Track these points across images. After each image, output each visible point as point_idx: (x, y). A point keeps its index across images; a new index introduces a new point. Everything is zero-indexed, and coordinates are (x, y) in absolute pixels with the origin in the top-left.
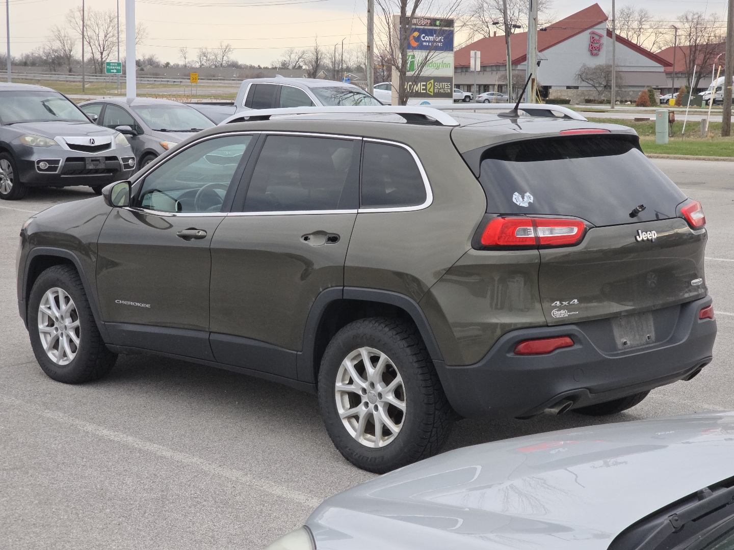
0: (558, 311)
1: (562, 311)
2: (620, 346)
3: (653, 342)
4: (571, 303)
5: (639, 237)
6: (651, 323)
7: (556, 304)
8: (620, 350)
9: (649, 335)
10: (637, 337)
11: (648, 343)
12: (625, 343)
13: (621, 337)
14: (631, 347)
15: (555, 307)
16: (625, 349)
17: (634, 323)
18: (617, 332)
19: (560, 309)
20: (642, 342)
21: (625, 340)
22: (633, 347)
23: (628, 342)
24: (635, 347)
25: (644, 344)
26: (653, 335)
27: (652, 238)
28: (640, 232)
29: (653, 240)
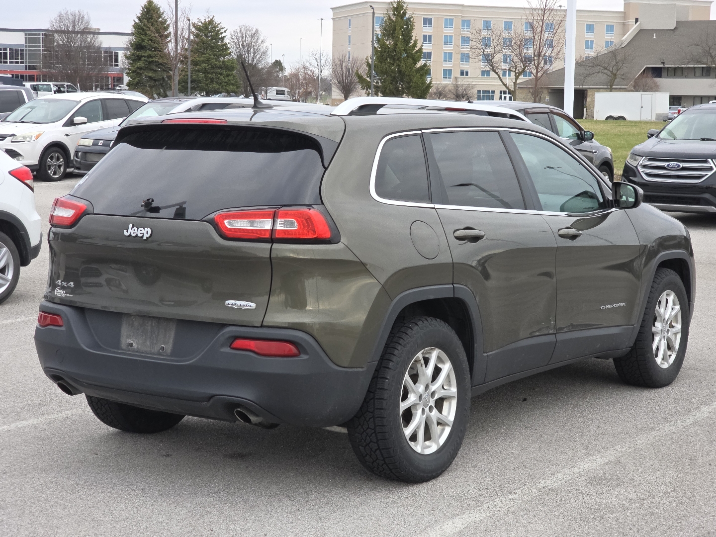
1: (62, 291)
2: (123, 345)
3: (168, 356)
4: (69, 284)
5: (127, 231)
6: (172, 334)
8: (123, 350)
9: (163, 346)
10: (148, 343)
11: (160, 354)
12: (131, 345)
13: (128, 337)
14: (137, 352)
16: (129, 351)
17: (149, 328)
18: (125, 330)
20: (153, 351)
21: (132, 342)
22: (139, 352)
23: (134, 345)
24: (143, 353)
25: (154, 354)
26: (169, 348)
27: (143, 237)
28: (131, 226)
29: (145, 238)
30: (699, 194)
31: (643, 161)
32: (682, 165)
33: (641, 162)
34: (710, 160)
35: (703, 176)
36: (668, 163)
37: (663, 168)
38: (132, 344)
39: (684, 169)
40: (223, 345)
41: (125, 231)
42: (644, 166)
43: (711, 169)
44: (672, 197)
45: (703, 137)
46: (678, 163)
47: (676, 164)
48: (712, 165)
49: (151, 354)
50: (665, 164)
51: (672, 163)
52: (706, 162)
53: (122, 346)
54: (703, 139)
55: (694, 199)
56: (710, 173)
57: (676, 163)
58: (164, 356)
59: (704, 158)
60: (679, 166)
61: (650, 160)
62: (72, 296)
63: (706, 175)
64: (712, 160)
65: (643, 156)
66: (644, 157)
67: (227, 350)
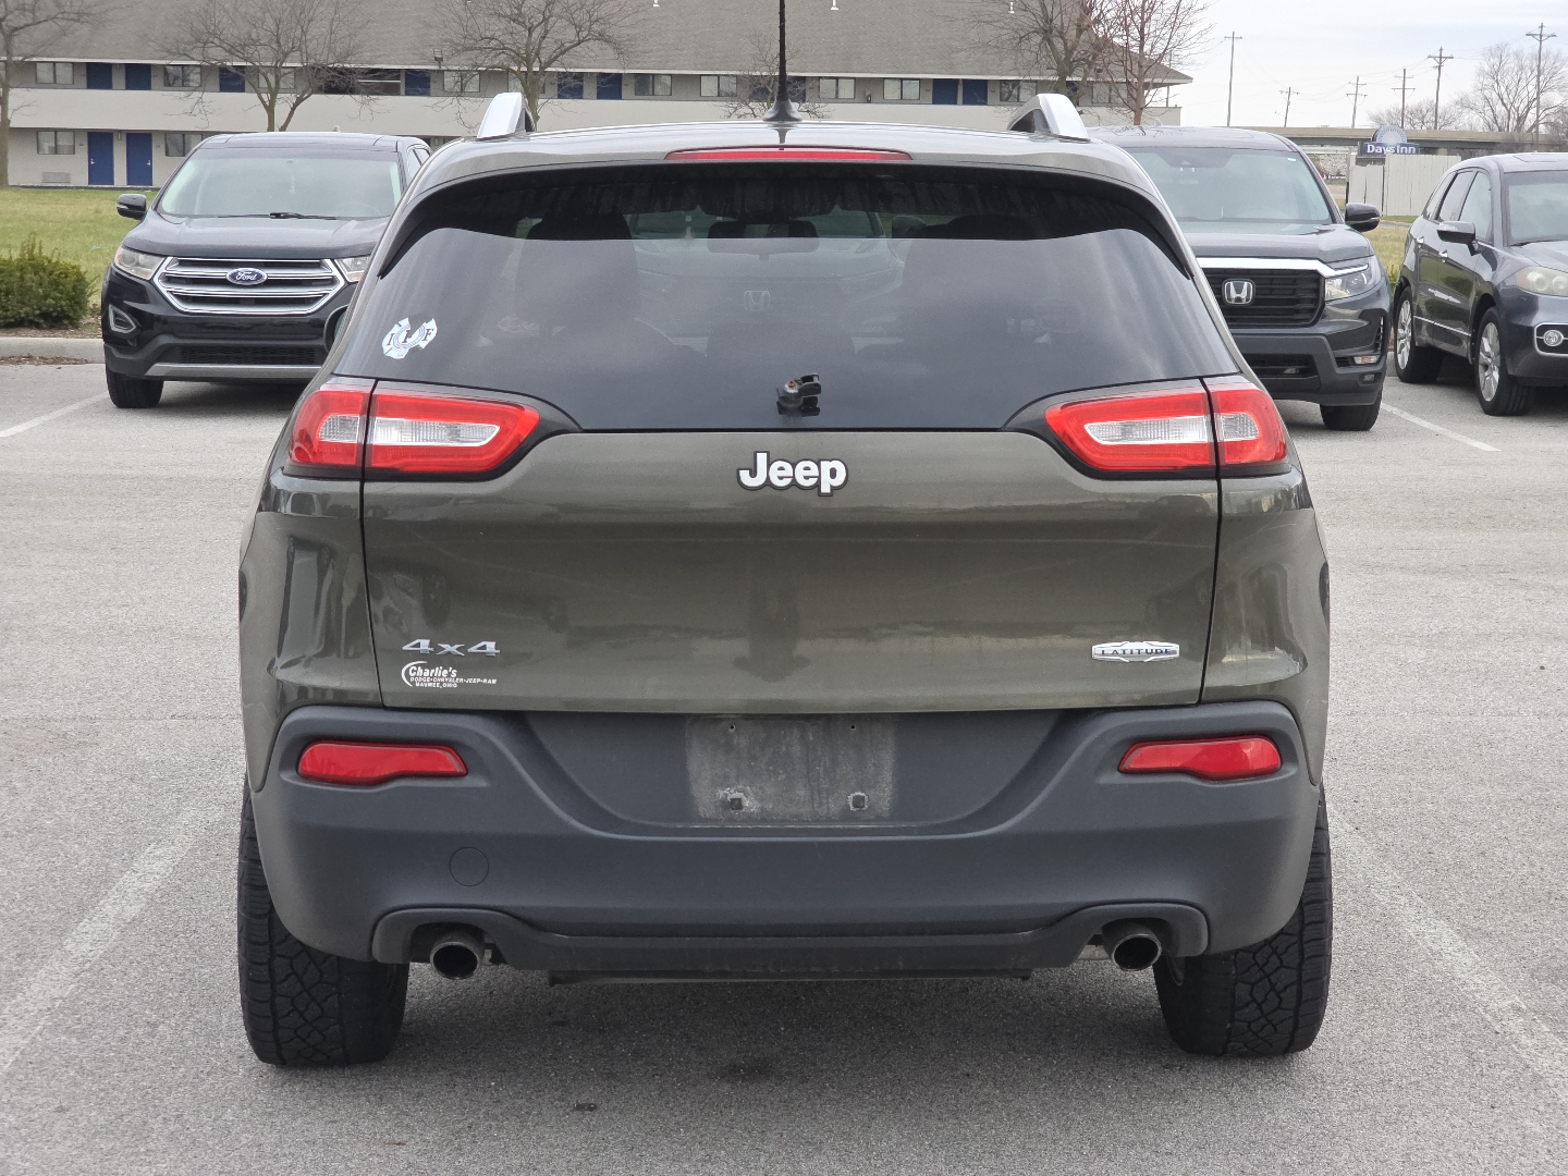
0: (423, 667)
1: (437, 671)
2: (708, 807)
3: (882, 819)
4: (473, 649)
5: (753, 474)
6: (887, 759)
7: (418, 645)
8: (706, 820)
9: (861, 794)
10: (801, 792)
11: (851, 818)
12: (736, 804)
13: (725, 781)
14: (763, 820)
15: (416, 655)
16: (731, 820)
17: (797, 748)
18: (702, 764)
19: (432, 660)
20: (822, 812)
21: (738, 795)
22: (772, 821)
23: (747, 803)
24: (784, 821)
25: (829, 820)
26: (883, 795)
27: (818, 485)
28: (762, 458)
29: (825, 489)
30: (311, 339)
31: (168, 266)
32: (266, 274)
33: (162, 270)
34: (328, 261)
35: (316, 299)
36: (235, 270)
37: (223, 282)
38: (740, 800)
39: (270, 283)
40: (1100, 769)
41: (745, 476)
42: (169, 279)
43: (332, 281)
44: (246, 348)
45: (277, 212)
46: (257, 270)
47: (253, 273)
48: (336, 273)
49: (817, 821)
50: (226, 273)
51: (243, 272)
52: (318, 266)
53: (701, 809)
54: (277, 216)
55: (300, 350)
56: (332, 291)
57: (252, 269)
58: (868, 821)
59: (313, 258)
60: (259, 276)
61: (182, 264)
62: (494, 681)
63: (325, 294)
64: (332, 260)
65: (166, 256)
66: (169, 259)
67: (1116, 778)
